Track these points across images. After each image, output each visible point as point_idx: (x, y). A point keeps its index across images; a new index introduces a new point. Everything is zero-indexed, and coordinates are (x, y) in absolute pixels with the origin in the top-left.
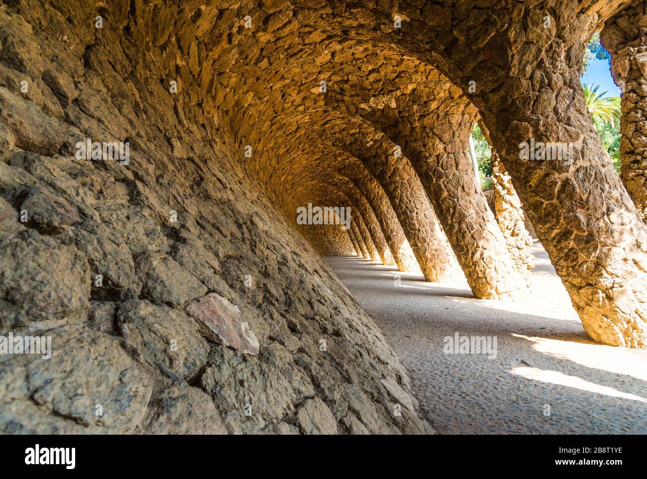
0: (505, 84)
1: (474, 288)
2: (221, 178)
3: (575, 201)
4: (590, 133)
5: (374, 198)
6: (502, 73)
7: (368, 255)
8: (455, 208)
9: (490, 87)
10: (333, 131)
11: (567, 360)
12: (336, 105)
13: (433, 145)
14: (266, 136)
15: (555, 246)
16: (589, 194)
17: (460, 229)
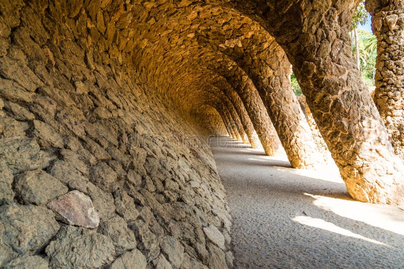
0: (300, 37)
1: (291, 162)
2: (116, 102)
3: (342, 113)
4: (353, 69)
5: (236, 102)
6: (298, 30)
7: (235, 137)
8: (279, 111)
9: (290, 39)
10: (206, 60)
11: (331, 212)
12: (205, 44)
13: (266, 71)
14: (161, 65)
15: (330, 141)
16: (350, 109)
17: (283, 125)
